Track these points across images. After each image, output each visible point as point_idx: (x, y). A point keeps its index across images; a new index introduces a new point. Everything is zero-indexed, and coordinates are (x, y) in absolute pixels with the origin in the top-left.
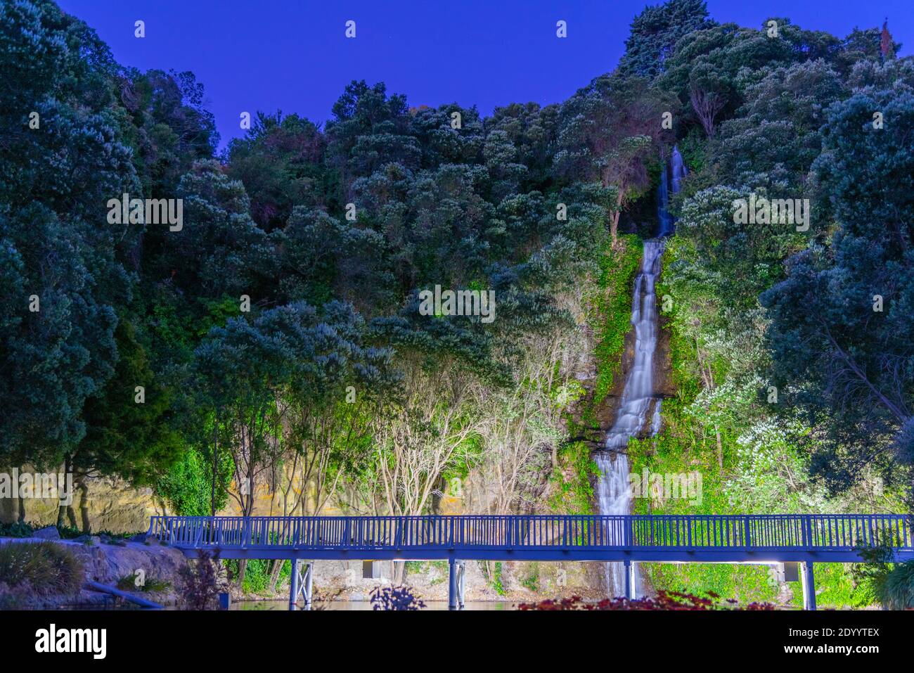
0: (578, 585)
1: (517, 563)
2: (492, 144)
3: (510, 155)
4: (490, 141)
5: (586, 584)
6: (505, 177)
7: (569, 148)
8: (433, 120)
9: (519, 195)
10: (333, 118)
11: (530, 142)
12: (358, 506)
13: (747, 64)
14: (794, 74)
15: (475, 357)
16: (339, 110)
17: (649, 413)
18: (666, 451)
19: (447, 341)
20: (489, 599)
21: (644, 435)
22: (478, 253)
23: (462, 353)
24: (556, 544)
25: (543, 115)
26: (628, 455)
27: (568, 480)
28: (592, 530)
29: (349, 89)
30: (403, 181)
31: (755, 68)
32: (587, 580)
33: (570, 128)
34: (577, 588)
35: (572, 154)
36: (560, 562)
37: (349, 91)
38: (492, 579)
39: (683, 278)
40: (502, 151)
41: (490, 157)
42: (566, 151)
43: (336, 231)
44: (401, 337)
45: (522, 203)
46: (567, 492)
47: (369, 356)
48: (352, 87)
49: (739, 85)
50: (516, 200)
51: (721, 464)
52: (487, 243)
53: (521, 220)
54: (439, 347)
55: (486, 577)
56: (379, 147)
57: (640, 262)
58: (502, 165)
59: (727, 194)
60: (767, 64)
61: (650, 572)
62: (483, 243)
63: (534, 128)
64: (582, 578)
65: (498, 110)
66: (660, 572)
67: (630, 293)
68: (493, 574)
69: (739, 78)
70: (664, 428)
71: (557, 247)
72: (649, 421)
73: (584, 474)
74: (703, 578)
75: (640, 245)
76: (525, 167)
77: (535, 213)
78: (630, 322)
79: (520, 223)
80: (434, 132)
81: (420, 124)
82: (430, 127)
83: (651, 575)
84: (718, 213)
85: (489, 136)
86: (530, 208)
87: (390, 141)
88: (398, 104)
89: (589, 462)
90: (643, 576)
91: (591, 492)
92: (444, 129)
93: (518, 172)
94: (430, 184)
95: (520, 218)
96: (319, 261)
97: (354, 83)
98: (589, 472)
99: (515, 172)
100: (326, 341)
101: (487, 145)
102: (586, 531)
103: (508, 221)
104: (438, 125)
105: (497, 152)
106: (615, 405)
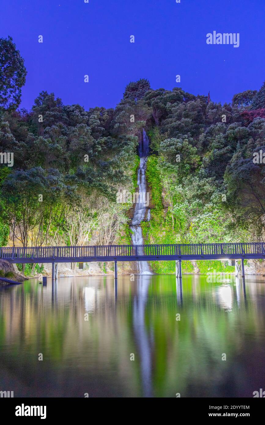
0: (128, 269)
1: (108, 262)
2: (92, 120)
3: (98, 124)
4: (91, 118)
5: (131, 269)
6: (97, 132)
7: (120, 123)
8: (71, 109)
9: (105, 137)
10: (35, 105)
11: (104, 120)
12: (53, 244)
13: (170, 102)
14: (191, 104)
15: (104, 190)
16: (37, 102)
17: (146, 214)
18: (154, 226)
19: (95, 184)
20: (102, 275)
21: (145, 220)
22: (94, 156)
23: (100, 189)
24: (121, 255)
25: (108, 112)
26: (141, 227)
27: (123, 235)
28: (132, 251)
29: (41, 94)
30: (64, 129)
31: (172, 103)
32: (131, 268)
33: (120, 116)
34: (128, 270)
35: (121, 125)
36: (122, 262)
37: (41, 95)
38: (103, 268)
39: (166, 167)
40: (95, 122)
41: (91, 124)
42: (118, 124)
43: (46, 144)
44: (79, 182)
45: (106, 140)
46: (123, 239)
47: (69, 188)
48: (42, 93)
49: (167, 108)
50: (103, 139)
51: (173, 230)
52: (97, 153)
53: (106, 146)
54: (92, 187)
55: (101, 267)
56: (54, 116)
57: (139, 164)
58: (96, 127)
59: (175, 141)
60: (175, 102)
61: (151, 264)
62: (95, 153)
63: (105, 116)
64: (129, 267)
65: (90, 109)
66: (154, 264)
67: (136, 174)
68: (103, 266)
69: (167, 106)
70: (152, 219)
71: (122, 155)
72: (146, 216)
73: (128, 233)
74: (168, 266)
75: (139, 159)
76: (104, 129)
77: (110, 144)
78: (137, 184)
79: (105, 148)
80: (72, 113)
81: (66, 110)
82: (70, 111)
83: (151, 265)
84: (173, 147)
85: (91, 117)
86: (108, 142)
87: (57, 114)
88: (59, 101)
89: (129, 229)
90: (149, 266)
91: (130, 239)
92: (76, 112)
93: (102, 130)
94: (76, 130)
95: (105, 145)
96: (38, 155)
97: (43, 92)
98: (129, 233)
99: (101, 130)
100: (54, 181)
101: (90, 120)
102: (129, 252)
103: (102, 147)
104: (73, 111)
105: (94, 123)
106: (133, 211)
